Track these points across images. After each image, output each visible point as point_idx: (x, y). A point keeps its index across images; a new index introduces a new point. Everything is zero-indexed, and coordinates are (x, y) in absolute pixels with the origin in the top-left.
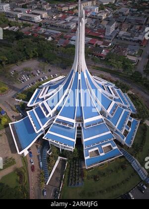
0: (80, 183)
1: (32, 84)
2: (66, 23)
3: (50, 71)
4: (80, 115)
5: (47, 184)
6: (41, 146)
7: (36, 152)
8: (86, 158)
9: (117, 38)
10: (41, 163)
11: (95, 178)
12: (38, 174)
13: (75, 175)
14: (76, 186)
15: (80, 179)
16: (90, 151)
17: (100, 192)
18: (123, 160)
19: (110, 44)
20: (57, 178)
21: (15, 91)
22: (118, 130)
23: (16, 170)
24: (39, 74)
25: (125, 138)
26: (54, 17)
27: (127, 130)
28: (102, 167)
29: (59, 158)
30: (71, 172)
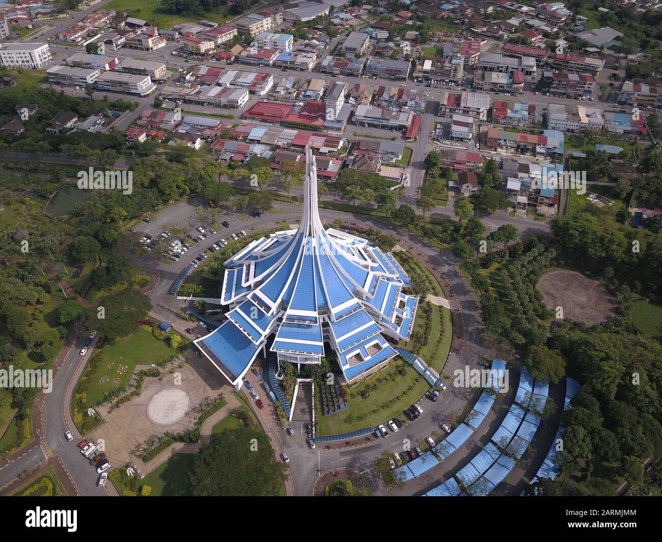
0: (342, 406)
1: (199, 259)
2: (224, 91)
3: (225, 224)
4: (323, 302)
5: (290, 420)
6: (262, 370)
7: (256, 380)
8: (344, 368)
9: (353, 123)
10: (271, 394)
11: (363, 394)
12: (271, 411)
13: (332, 398)
14: (337, 411)
15: (341, 400)
16: (348, 357)
17: (374, 411)
18: (400, 362)
19: (341, 143)
20: (303, 411)
21: (170, 278)
22: (386, 317)
23: (232, 413)
24: (204, 236)
25: (399, 329)
26: (188, 77)
27: (400, 315)
28: (371, 378)
29: (299, 380)
30: (324, 396)
